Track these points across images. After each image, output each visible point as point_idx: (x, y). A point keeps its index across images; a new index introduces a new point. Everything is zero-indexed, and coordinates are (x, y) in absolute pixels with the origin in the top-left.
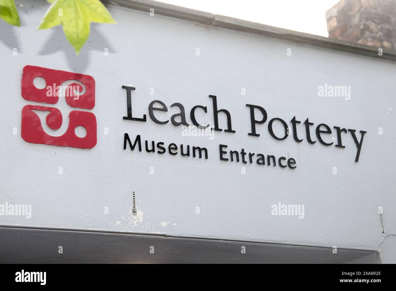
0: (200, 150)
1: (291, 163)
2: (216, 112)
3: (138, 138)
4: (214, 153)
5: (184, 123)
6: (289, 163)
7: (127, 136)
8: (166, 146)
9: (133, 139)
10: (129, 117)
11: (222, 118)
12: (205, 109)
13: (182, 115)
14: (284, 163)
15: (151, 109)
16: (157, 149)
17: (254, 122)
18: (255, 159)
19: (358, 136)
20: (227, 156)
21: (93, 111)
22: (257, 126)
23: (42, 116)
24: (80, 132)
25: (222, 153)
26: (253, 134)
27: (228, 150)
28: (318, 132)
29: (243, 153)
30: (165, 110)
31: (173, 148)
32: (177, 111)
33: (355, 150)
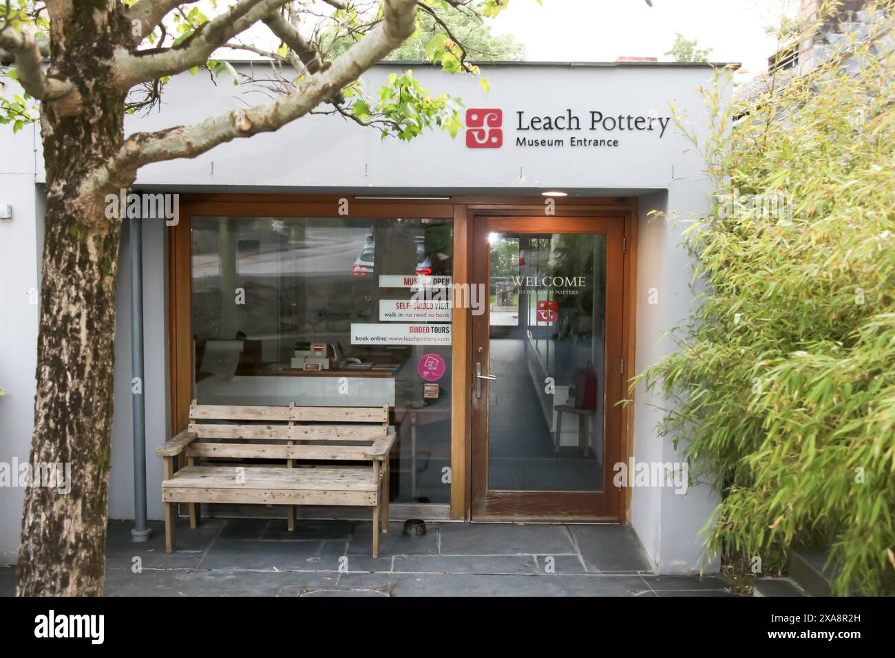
0: (559, 141)
1: (615, 143)
2: (570, 119)
3: (524, 139)
4: (567, 142)
5: (551, 128)
6: (614, 143)
7: (518, 139)
8: (539, 142)
9: (521, 140)
10: (520, 128)
11: (574, 122)
12: (564, 118)
13: (550, 123)
14: (610, 143)
15: (532, 122)
16: (534, 144)
17: (593, 121)
18: (592, 143)
19: (664, 121)
20: (575, 143)
21: (500, 128)
22: (595, 124)
23: (476, 134)
24: (494, 140)
25: (572, 141)
26: (593, 128)
27: (576, 140)
28: (636, 122)
29: (585, 140)
30: (540, 121)
31: (543, 142)
32: (547, 121)
33: (662, 129)
